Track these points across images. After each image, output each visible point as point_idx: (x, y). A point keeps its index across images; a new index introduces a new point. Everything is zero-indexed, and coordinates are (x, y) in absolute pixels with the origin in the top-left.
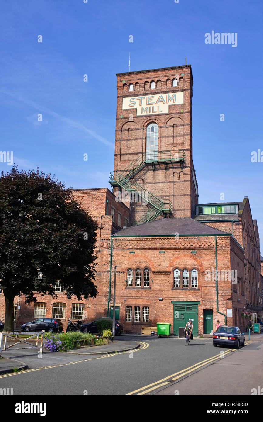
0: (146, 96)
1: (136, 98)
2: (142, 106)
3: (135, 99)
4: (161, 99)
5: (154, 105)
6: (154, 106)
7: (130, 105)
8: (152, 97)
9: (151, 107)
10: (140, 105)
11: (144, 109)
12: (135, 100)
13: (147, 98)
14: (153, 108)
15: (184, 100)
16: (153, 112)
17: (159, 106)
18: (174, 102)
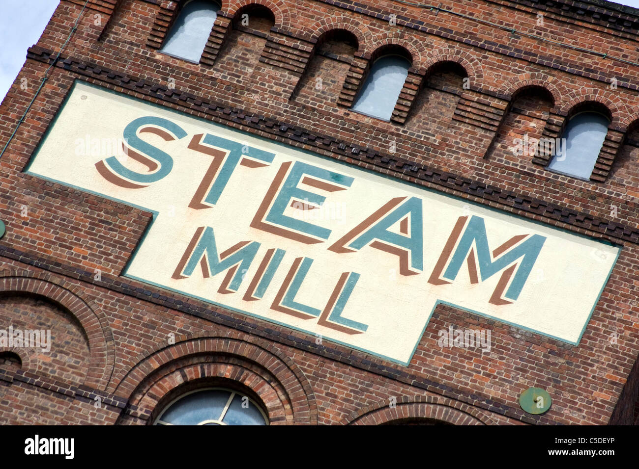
0: (283, 155)
1: (193, 127)
2: (204, 218)
3: (181, 134)
4: (395, 228)
5: (319, 252)
6: (309, 262)
7: (112, 161)
8: (337, 177)
9: (281, 253)
10: (196, 204)
11: (212, 248)
12: (176, 148)
13: (285, 166)
14: (300, 268)
15: (593, 317)
16: (275, 306)
17: (356, 276)
18: (496, 299)
